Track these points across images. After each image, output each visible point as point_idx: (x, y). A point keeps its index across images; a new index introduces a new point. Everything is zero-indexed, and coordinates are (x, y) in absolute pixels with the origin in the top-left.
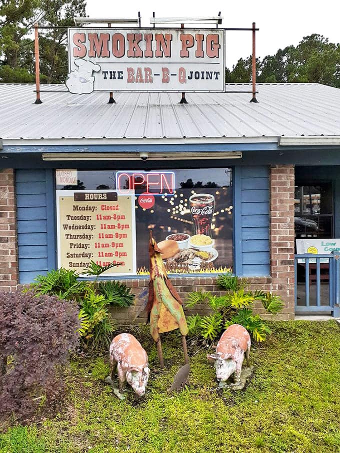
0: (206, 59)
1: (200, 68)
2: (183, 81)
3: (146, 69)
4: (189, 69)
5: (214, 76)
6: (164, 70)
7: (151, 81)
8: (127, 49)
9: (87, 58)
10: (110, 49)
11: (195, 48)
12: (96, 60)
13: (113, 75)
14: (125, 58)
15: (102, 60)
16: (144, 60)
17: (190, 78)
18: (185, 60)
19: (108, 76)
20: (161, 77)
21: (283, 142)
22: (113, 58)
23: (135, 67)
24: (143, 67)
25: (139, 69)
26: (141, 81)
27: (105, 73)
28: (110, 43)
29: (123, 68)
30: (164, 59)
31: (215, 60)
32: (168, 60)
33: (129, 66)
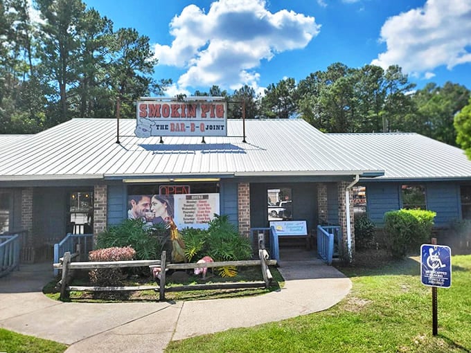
0: (216, 118)
1: (212, 124)
2: (203, 131)
3: (181, 124)
4: (206, 124)
5: (221, 128)
6: (192, 124)
7: (185, 131)
8: (171, 113)
9: (147, 117)
10: (161, 113)
11: (210, 112)
12: (153, 119)
13: (162, 127)
14: (170, 118)
15: (156, 118)
16: (181, 119)
17: (207, 129)
18: (204, 119)
19: (159, 128)
20: (190, 128)
21: (236, 175)
22: (162, 118)
23: (175, 123)
24: (179, 122)
25: (178, 124)
26: (179, 130)
27: (158, 126)
28: (161, 110)
29: (169, 123)
30: (192, 118)
31: (221, 119)
32: (194, 119)
33: (172, 122)
